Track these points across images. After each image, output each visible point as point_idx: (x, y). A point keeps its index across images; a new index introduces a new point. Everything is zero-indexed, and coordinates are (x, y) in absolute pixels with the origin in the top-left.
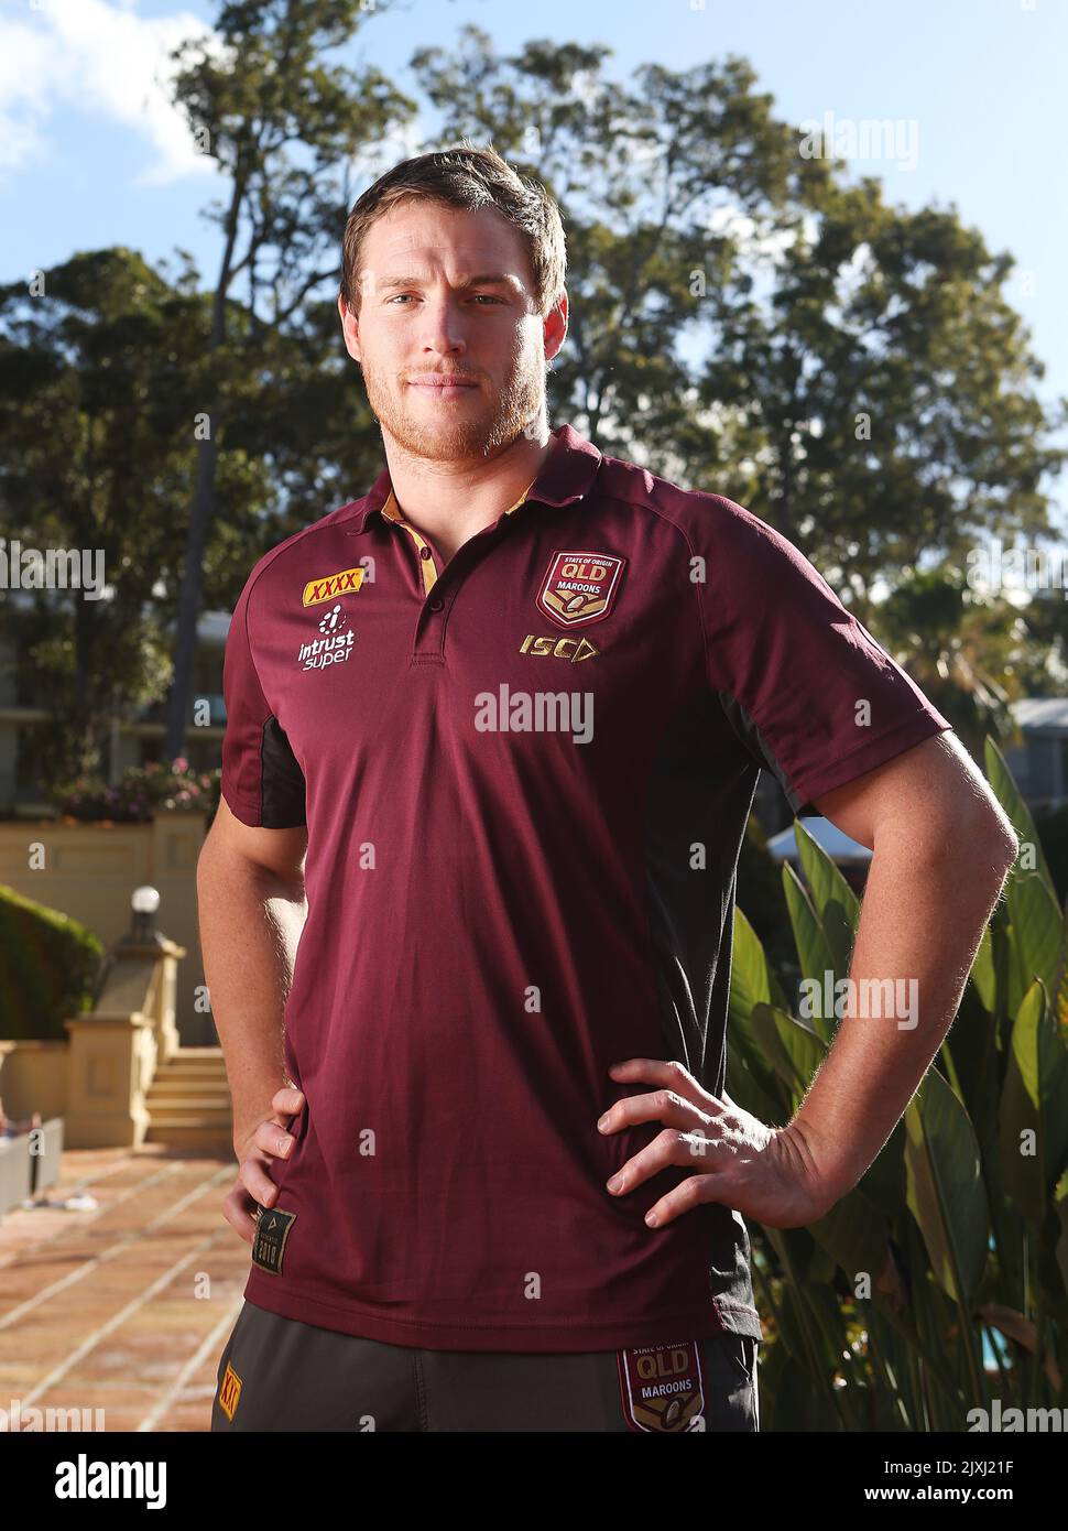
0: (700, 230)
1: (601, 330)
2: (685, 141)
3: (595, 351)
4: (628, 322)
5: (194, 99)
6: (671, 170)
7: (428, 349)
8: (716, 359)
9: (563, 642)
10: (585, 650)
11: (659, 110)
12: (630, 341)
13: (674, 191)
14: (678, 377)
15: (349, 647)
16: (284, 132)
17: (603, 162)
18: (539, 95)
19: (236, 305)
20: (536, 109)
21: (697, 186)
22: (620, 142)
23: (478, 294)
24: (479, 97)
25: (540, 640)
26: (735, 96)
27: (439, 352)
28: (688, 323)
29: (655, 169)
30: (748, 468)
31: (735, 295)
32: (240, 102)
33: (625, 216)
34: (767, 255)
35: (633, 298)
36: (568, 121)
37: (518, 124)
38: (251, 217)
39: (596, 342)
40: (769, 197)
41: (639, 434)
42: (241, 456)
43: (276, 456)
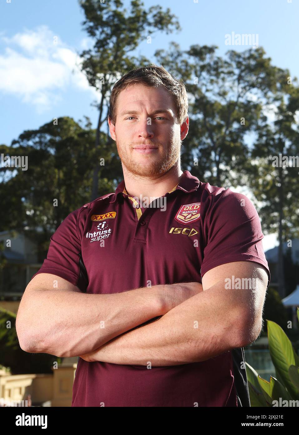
0: (249, 102)
1: (219, 135)
2: (243, 74)
3: (218, 142)
4: (228, 132)
5: (88, 69)
6: (239, 83)
7: (140, 136)
8: (256, 143)
9: (185, 229)
10: (194, 232)
11: (234, 65)
12: (228, 139)
13: (240, 90)
14: (244, 149)
15: (109, 233)
16: (116, 78)
17: (217, 82)
18: (196, 62)
19: (103, 133)
20: (195, 67)
21: (248, 88)
22: (222, 75)
23: (157, 117)
24: (177, 64)
25: (177, 229)
26: (259, 59)
27: (144, 137)
28: (247, 132)
29: (233, 83)
30: (269, 178)
31: (262, 122)
32: (102, 70)
33: (225, 99)
34: (272, 109)
35: (229, 125)
36: (206, 69)
37: (189, 72)
38: (107, 105)
39: (217, 139)
40: (271, 91)
41: (232, 168)
42: (106, 180)
43: (117, 180)
